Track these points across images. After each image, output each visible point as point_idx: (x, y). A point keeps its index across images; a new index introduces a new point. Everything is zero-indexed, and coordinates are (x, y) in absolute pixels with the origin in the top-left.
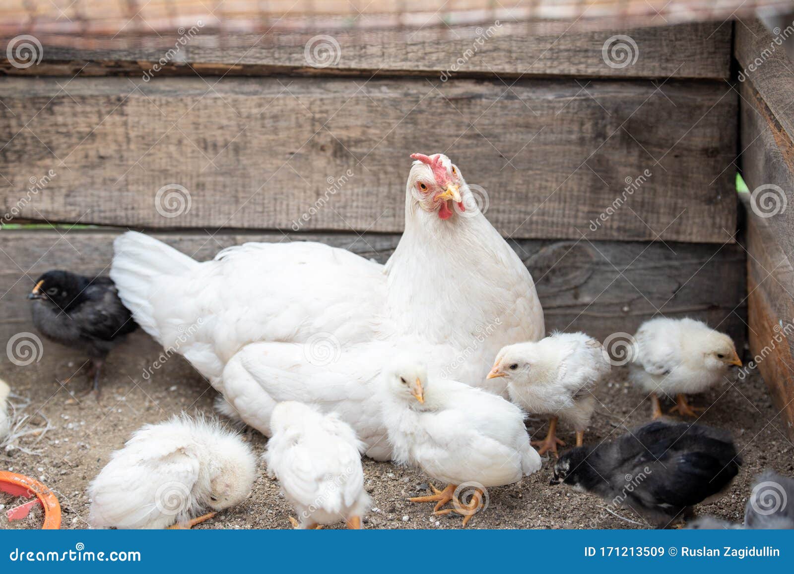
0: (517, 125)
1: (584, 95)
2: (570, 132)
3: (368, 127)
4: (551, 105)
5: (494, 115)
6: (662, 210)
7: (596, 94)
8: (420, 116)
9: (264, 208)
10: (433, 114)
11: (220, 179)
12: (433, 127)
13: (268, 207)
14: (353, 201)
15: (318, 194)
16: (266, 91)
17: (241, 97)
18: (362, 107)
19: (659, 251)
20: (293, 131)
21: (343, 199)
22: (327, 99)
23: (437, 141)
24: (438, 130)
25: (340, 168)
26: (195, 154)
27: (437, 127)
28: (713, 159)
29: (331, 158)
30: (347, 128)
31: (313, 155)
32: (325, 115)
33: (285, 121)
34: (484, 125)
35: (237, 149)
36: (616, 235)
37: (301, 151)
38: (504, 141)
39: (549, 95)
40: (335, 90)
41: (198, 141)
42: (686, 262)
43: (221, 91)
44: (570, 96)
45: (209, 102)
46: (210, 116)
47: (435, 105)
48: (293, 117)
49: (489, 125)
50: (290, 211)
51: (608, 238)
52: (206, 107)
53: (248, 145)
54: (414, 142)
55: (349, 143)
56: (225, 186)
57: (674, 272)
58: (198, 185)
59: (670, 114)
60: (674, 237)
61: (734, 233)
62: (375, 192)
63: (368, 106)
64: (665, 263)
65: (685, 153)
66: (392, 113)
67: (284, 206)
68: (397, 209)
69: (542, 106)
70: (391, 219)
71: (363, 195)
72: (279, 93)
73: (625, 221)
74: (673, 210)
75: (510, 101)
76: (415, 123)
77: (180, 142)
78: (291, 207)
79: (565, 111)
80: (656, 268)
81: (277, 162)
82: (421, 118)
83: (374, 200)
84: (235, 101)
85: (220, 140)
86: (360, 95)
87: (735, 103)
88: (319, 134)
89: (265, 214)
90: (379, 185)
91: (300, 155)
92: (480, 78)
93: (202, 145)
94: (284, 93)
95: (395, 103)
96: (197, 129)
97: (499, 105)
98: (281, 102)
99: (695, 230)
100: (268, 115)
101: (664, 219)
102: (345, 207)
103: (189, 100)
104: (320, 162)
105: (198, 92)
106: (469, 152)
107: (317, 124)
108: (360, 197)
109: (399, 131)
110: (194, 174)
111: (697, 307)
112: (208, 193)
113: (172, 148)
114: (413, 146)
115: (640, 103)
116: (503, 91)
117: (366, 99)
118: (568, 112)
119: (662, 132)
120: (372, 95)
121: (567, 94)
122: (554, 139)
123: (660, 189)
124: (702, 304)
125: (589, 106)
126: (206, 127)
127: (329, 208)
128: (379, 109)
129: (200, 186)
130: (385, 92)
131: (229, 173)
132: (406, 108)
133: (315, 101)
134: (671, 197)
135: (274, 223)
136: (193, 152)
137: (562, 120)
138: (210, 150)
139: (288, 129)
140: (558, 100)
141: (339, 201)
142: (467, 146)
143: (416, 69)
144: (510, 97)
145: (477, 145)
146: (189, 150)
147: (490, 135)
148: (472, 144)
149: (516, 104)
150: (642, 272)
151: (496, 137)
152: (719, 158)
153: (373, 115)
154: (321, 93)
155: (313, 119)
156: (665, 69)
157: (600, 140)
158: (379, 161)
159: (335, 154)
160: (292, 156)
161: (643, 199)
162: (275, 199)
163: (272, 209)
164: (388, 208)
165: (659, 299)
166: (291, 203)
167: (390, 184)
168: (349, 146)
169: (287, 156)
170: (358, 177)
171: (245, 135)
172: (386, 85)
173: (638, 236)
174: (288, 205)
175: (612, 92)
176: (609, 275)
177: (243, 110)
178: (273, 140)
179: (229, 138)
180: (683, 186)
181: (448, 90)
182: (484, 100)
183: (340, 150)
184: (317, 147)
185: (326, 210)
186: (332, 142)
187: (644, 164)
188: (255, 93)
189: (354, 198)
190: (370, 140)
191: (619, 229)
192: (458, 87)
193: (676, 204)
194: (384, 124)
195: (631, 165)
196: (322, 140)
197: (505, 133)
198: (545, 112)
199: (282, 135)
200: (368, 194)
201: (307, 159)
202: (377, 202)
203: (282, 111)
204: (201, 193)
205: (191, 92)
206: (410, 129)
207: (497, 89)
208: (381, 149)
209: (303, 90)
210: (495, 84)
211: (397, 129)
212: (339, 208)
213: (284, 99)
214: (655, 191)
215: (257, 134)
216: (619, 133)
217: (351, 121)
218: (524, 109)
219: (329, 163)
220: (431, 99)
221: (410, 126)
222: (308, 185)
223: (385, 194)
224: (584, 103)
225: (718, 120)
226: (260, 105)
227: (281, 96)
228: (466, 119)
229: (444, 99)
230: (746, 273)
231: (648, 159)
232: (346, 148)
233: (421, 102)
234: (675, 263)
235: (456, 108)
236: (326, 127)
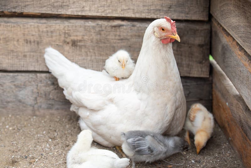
0: (136, 36)
3: (84, 36)
5: (128, 32)
6: (184, 66)
10: (107, 31)
11: (32, 54)
12: (107, 36)
14: (78, 62)
16: (49, 23)
17: (40, 25)
18: (82, 29)
20: (58, 37)
22: (70, 26)
23: (108, 41)
24: (108, 37)
25: (74, 50)
26: (23, 45)
28: (202, 48)
29: (71, 47)
30: (77, 36)
31: (65, 46)
32: (69, 31)
33: (55, 33)
34: (124, 35)
35: (38, 43)
37: (61, 44)
38: (131, 41)
40: (73, 22)
41: (24, 40)
42: (192, 84)
43: (33, 22)
45: (29, 26)
46: (29, 31)
47: (108, 28)
48: (58, 32)
49: (126, 35)
52: (28, 28)
53: (42, 42)
54: (100, 41)
55: (77, 41)
56: (33, 56)
57: (188, 87)
59: (188, 32)
60: (188, 75)
61: (208, 73)
62: (86, 59)
63: (84, 28)
65: (193, 46)
66: (92, 31)
71: (82, 60)
72: (53, 23)
74: (188, 66)
76: (100, 34)
77: (18, 41)
82: (102, 33)
84: (38, 26)
85: (32, 40)
86: (82, 25)
87: (210, 29)
88: (67, 38)
91: (60, 45)
92: (123, 19)
93: (26, 41)
94: (55, 23)
95: (94, 27)
96: (24, 36)
97: (130, 28)
98: (54, 27)
99: (195, 73)
100: (49, 31)
101: (185, 69)
103: (21, 26)
104: (67, 48)
105: (25, 23)
106: (119, 45)
107: (66, 34)
110: (23, 52)
111: (195, 100)
112: (28, 59)
113: (15, 43)
114: (100, 43)
116: (131, 24)
120: (86, 24)
123: (184, 58)
124: (197, 98)
126: (27, 35)
128: (88, 29)
129: (25, 56)
130: (90, 23)
131: (35, 52)
132: (97, 29)
133: (66, 26)
134: (188, 61)
138: (29, 43)
139: (56, 36)
142: (118, 43)
143: (101, 15)
144: (134, 26)
145: (122, 43)
146: (21, 43)
147: (126, 39)
148: (120, 42)
149: (136, 28)
151: (128, 39)
152: (204, 48)
153: (86, 31)
154: (68, 24)
155: (65, 33)
156: (187, 17)
158: (88, 48)
159: (72, 45)
160: (57, 46)
161: (179, 61)
164: (90, 64)
167: (91, 56)
168: (77, 42)
169: (56, 46)
170: (80, 53)
171: (41, 38)
172: (91, 21)
177: (40, 29)
178: (51, 40)
179: (36, 39)
180: (192, 57)
181: (112, 23)
182: (124, 27)
183: (74, 43)
184: (65, 42)
186: (71, 41)
187: (178, 50)
188: (45, 23)
190: (84, 40)
192: (115, 22)
193: (189, 64)
194: (90, 35)
196: (68, 40)
197: (131, 39)
199: (54, 38)
200: (84, 59)
201: (62, 47)
202: (87, 62)
203: (54, 30)
204: (25, 58)
205: (22, 23)
206: (99, 37)
207: (129, 23)
208: (89, 44)
209: (62, 22)
210: (128, 21)
211: (95, 37)
213: (55, 25)
214: (182, 59)
215: (45, 38)
217: (78, 34)
218: (138, 30)
219: (70, 48)
220: (106, 26)
223: (89, 59)
225: (204, 35)
226: (46, 28)
227: (54, 24)
228: (118, 33)
229: (111, 26)
230: (212, 88)
231: (180, 48)
232: (76, 43)
233: (103, 27)
234: (188, 84)
235: (115, 29)
236: (70, 36)
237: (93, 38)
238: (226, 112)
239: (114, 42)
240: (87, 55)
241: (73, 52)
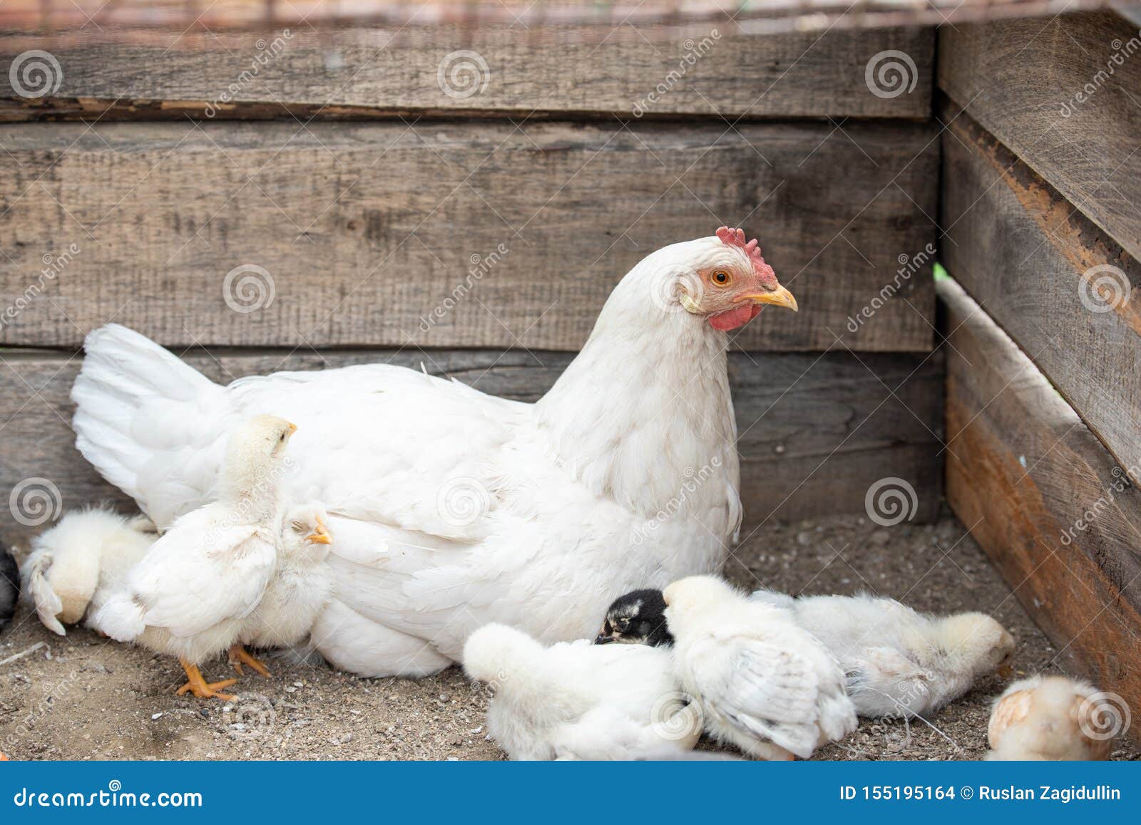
0: (632, 188)
1: (728, 143)
2: (707, 197)
3: (417, 193)
4: (682, 158)
5: (600, 174)
6: (833, 307)
7: (745, 140)
8: (494, 176)
9: (263, 315)
10: (512, 173)
11: (199, 273)
12: (513, 192)
13: (269, 314)
14: (394, 302)
15: (343, 293)
16: (270, 142)
17: (233, 151)
18: (409, 164)
19: (827, 365)
20: (308, 200)
21: (379, 300)
22: (359, 153)
23: (516, 213)
24: (519, 197)
25: (375, 254)
26: (162, 238)
27: (519, 192)
28: (904, 233)
29: (364, 241)
30: (387, 195)
31: (338, 236)
32: (355, 176)
33: (297, 185)
34: (584, 188)
35: (224, 229)
36: (768, 344)
37: (320, 230)
38: (613, 211)
39: (677, 143)
40: (371, 139)
41: (166, 218)
42: (864, 380)
43: (203, 142)
44: (708, 144)
45: (185, 159)
46: (185, 181)
47: (516, 159)
48: (310, 179)
49: (592, 188)
50: (302, 320)
51: (757, 348)
52: (179, 167)
53: (241, 222)
54: (484, 215)
55: (390, 216)
56: (205, 284)
57: (847, 394)
58: (165, 283)
59: (846, 169)
61: (930, 336)
62: (426, 289)
63: (419, 162)
64: (834, 381)
65: (866, 224)
66: (453, 172)
67: (293, 313)
68: (459, 313)
69: (669, 160)
70: (450, 328)
71: (408, 294)
72: (288, 144)
73: (782, 324)
75: (623, 154)
76: (486, 186)
77: (139, 220)
78: (302, 313)
79: (700, 166)
80: (822, 389)
81: (284, 247)
82: (495, 179)
83: (425, 300)
84: (223, 157)
85: (199, 215)
86: (408, 147)
87: (937, 153)
88: (346, 204)
89: (265, 324)
90: (432, 278)
91: (318, 236)
92: (579, 119)
93: (173, 223)
94: (295, 144)
95: (458, 158)
96: (165, 199)
97: (608, 159)
98: (292, 157)
99: (878, 334)
100: (271, 177)
101: (834, 320)
102: (382, 312)
103: (154, 157)
104: (347, 245)
105: (168, 144)
106: (563, 227)
107: (344, 189)
108: (405, 297)
109: (462, 199)
110: (160, 266)
111: (878, 444)
112: (180, 295)
113: (128, 229)
114: (483, 221)
115: (806, 154)
116: (612, 138)
117: (415, 152)
118: (705, 169)
119: (834, 195)
120: (424, 146)
121: (704, 143)
122: (683, 207)
123: (830, 277)
124: (883, 439)
125: (734, 160)
126: (178, 195)
127: (358, 313)
128: (435, 166)
129: (169, 285)
130: (443, 141)
131: (211, 265)
132: (474, 165)
133: (341, 155)
134: (846, 288)
135: (277, 339)
136: (159, 233)
137: (696, 179)
138: (184, 230)
139: (301, 197)
140: (690, 150)
141: (373, 304)
142: (560, 219)
143: (491, 107)
144: (624, 147)
145: (574, 218)
146: (153, 231)
147: (594, 203)
148: (567, 215)
149: (632, 157)
150: (803, 395)
151: (601, 204)
152: (913, 230)
153: (426, 175)
154: (350, 144)
155: (339, 183)
156: (842, 105)
157: (749, 207)
158: (434, 243)
159: (369, 234)
160: (305, 238)
161: (807, 290)
162: (280, 302)
163: (275, 316)
165: (825, 433)
166: (303, 308)
167: (448, 277)
168: (390, 222)
169: (299, 238)
170: (402, 266)
171: (237, 208)
172: (445, 132)
173: (799, 344)
174: (298, 310)
175: (767, 138)
176: (757, 401)
177: (234, 171)
178: (278, 214)
179: (215, 214)
180: (862, 271)
181: (534, 137)
182: (586, 152)
183: (377, 227)
184: (341, 223)
185: (354, 317)
186: (364, 216)
187: (808, 241)
188: (253, 145)
189: (396, 298)
190: (421, 212)
191: (772, 335)
192: (548, 133)
193: (852, 297)
194: (442, 189)
195: (791, 244)
196: (350, 213)
197: (614, 200)
198: (672, 169)
199: (292, 207)
200: (417, 291)
201: (327, 242)
202: (429, 303)
203: (293, 171)
204: (170, 296)
205: (158, 145)
206: (479, 195)
207: (606, 136)
208: (437, 226)
209: (324, 140)
210: (601, 129)
211: (461, 194)
212: (373, 312)
213: (296, 153)
214: (823, 279)
215: (254, 206)
216: (774, 197)
217: (394, 185)
218: (642, 164)
219: (359, 247)
220: (511, 151)
221: (477, 191)
222: (329, 280)
223: (441, 291)
224: (727, 155)
225: (912, 177)
226: (260, 163)
227: (291, 148)
228: (559, 180)
229: (530, 150)
230: (944, 394)
231: (814, 234)
232: (385, 224)
233: (496, 156)
234: (849, 382)
235: (545, 164)
236: (357, 193)
237: (456, 201)
238: (1017, 494)
239: (545, 216)
240: (431, 274)
241: (370, 264)
